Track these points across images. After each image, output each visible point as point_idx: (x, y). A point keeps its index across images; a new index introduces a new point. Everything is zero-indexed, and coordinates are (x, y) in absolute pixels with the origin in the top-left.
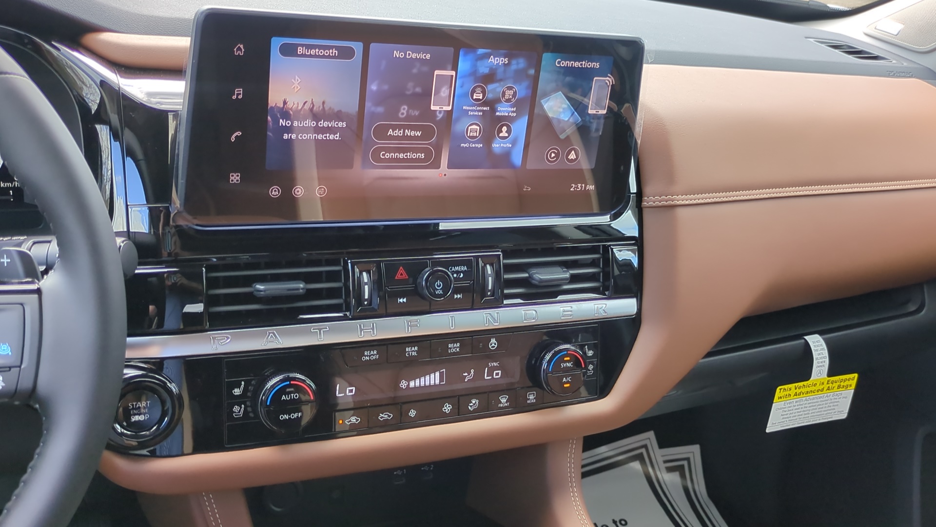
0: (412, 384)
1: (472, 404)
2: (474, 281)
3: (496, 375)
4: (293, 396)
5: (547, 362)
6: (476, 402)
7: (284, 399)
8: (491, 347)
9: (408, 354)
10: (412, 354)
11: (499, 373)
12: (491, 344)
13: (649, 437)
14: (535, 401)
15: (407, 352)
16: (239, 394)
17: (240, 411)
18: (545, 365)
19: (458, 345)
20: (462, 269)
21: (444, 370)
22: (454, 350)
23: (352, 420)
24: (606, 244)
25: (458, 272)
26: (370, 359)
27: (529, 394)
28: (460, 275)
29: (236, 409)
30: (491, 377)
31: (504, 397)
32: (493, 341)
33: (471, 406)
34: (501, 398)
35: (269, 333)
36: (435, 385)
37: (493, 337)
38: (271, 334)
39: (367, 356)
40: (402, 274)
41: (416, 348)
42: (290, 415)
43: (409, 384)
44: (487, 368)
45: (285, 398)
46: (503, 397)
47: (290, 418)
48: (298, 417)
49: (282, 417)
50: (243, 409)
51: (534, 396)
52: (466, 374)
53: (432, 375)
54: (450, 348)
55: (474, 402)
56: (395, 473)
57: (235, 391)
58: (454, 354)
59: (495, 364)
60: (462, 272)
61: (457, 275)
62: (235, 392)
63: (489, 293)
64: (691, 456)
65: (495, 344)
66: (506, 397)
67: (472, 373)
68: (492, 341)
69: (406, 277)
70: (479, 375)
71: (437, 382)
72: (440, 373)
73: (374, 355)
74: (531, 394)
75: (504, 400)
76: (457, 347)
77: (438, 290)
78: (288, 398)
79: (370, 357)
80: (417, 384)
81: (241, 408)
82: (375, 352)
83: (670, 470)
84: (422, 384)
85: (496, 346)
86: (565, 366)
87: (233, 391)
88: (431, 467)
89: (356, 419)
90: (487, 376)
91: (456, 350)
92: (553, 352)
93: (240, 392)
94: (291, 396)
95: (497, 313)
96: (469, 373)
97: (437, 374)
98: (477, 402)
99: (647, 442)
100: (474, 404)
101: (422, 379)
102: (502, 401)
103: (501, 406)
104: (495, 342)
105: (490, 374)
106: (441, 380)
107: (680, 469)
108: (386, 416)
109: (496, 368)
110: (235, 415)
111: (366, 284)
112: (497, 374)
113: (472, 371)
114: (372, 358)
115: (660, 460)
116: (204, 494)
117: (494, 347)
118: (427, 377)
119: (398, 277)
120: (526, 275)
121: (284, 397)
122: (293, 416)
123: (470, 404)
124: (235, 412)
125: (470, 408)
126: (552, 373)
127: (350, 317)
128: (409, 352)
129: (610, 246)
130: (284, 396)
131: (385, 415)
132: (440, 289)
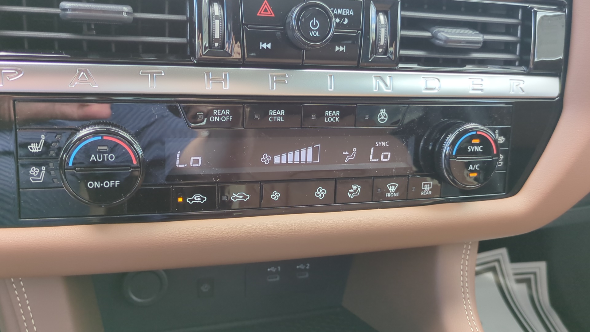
0: (277, 160)
1: (352, 191)
2: (362, 30)
3: (384, 158)
4: (107, 156)
5: (450, 146)
6: (357, 189)
7: (93, 160)
8: (380, 120)
9: (271, 119)
10: (276, 119)
11: (387, 155)
12: (380, 117)
13: (502, 253)
14: (430, 193)
15: (271, 115)
16: (38, 151)
17: (39, 174)
18: (446, 149)
19: (338, 113)
20: (347, 13)
21: (319, 145)
22: (332, 120)
23: (195, 199)
24: (527, 5)
25: (340, 16)
26: (220, 120)
27: (424, 184)
28: (344, 20)
29: (34, 171)
30: (377, 160)
31: (393, 185)
32: (383, 112)
33: (351, 193)
34: (389, 186)
35: (80, 72)
36: (306, 163)
37: (383, 108)
38: (82, 73)
39: (217, 116)
40: (266, 10)
41: (283, 112)
42: (102, 182)
43: (273, 159)
44: (373, 148)
45: (95, 159)
46: (391, 185)
47: (102, 187)
48: (114, 186)
49: (91, 185)
50: (43, 172)
51: (430, 187)
52: (347, 153)
53: (303, 151)
54: (328, 117)
55: (355, 188)
56: (269, 270)
57: (32, 146)
58: (332, 124)
59: (384, 144)
60: (347, 16)
61: (341, 20)
62: (31, 148)
63: (381, 50)
64: (537, 271)
65: (385, 117)
66: (395, 186)
67: (354, 152)
68: (381, 113)
69: (271, 14)
70: (363, 156)
71: (310, 159)
72: (313, 148)
73: (226, 116)
74: (426, 184)
75: (392, 189)
76: (336, 116)
77: (314, 30)
78: (100, 158)
79: (220, 117)
80: (284, 160)
81: (41, 171)
82: (228, 112)
83: (519, 281)
84: (290, 160)
85: (386, 119)
86: (473, 149)
87: (29, 147)
88: (307, 266)
89: (201, 197)
90: (373, 158)
91: (335, 119)
92: (456, 132)
93: (39, 149)
94: (104, 157)
95: (390, 77)
96: (351, 152)
97: (310, 150)
98: (359, 189)
99: (500, 257)
100: (355, 191)
101: (290, 155)
102: (390, 190)
103: (389, 195)
104: (386, 114)
105: (377, 155)
106: (315, 157)
107: (527, 281)
108: (241, 197)
109: (385, 149)
110: (33, 180)
111: (217, 18)
112: (386, 156)
113: (355, 150)
114: (224, 119)
115: (511, 272)
116: (12, 280)
117: (383, 120)
118: (297, 153)
119: (260, 13)
120: (428, 34)
121: (93, 158)
122: (107, 184)
123: (350, 191)
124: (33, 176)
125: (349, 195)
126: (456, 156)
127: (195, 62)
128: (273, 116)
129: (532, 8)
130: (93, 155)
131: (239, 195)
132: (316, 30)
